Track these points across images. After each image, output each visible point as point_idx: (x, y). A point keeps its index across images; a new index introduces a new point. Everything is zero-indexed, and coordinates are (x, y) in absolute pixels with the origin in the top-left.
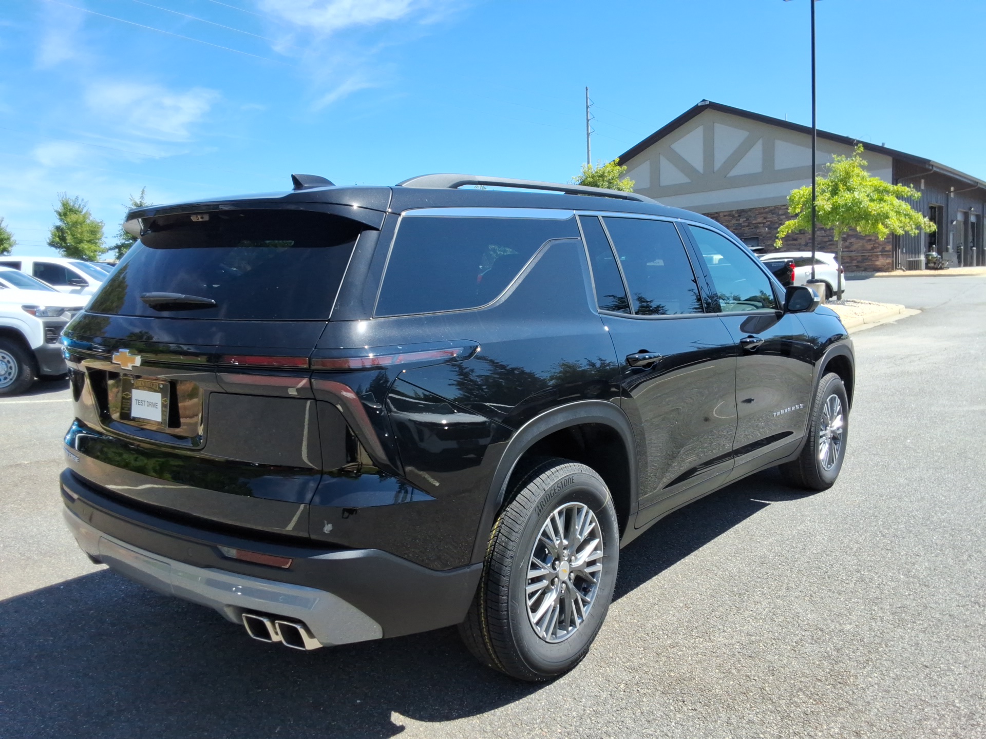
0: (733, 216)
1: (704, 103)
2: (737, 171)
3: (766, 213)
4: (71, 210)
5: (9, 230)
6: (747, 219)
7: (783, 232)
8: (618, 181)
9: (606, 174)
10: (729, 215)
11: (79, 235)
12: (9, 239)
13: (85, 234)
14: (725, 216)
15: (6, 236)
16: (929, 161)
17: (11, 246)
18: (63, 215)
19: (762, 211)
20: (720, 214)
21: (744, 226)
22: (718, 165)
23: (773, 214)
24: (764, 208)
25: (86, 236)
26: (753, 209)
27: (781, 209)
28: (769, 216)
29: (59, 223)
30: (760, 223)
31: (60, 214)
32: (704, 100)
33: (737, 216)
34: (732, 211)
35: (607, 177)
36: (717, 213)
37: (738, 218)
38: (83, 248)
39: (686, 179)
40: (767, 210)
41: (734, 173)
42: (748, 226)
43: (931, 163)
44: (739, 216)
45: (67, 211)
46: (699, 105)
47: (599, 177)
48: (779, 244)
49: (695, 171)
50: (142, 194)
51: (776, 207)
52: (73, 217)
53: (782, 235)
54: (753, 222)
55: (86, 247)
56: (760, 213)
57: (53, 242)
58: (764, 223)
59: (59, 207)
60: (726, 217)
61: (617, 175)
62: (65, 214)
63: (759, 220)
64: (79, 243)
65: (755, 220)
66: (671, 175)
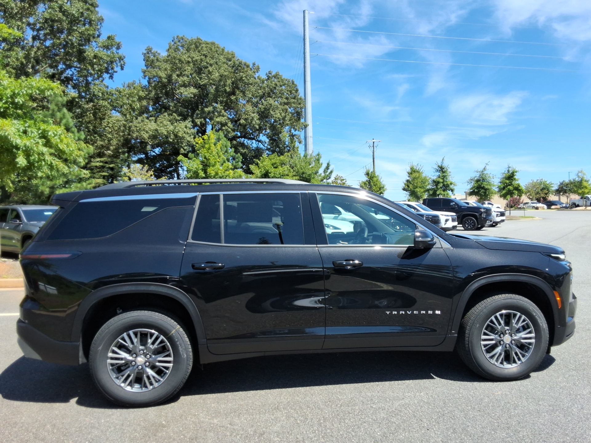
4: (414, 171)
5: (383, 183)
11: (416, 184)
12: (383, 187)
13: (419, 183)
15: (382, 186)
17: (384, 191)
18: (410, 174)
25: (419, 184)
29: (408, 178)
31: (409, 174)
38: (417, 191)
45: (413, 171)
50: (442, 161)
52: (414, 175)
55: (418, 190)
57: (404, 188)
59: (409, 170)
62: (411, 173)
64: (415, 189)
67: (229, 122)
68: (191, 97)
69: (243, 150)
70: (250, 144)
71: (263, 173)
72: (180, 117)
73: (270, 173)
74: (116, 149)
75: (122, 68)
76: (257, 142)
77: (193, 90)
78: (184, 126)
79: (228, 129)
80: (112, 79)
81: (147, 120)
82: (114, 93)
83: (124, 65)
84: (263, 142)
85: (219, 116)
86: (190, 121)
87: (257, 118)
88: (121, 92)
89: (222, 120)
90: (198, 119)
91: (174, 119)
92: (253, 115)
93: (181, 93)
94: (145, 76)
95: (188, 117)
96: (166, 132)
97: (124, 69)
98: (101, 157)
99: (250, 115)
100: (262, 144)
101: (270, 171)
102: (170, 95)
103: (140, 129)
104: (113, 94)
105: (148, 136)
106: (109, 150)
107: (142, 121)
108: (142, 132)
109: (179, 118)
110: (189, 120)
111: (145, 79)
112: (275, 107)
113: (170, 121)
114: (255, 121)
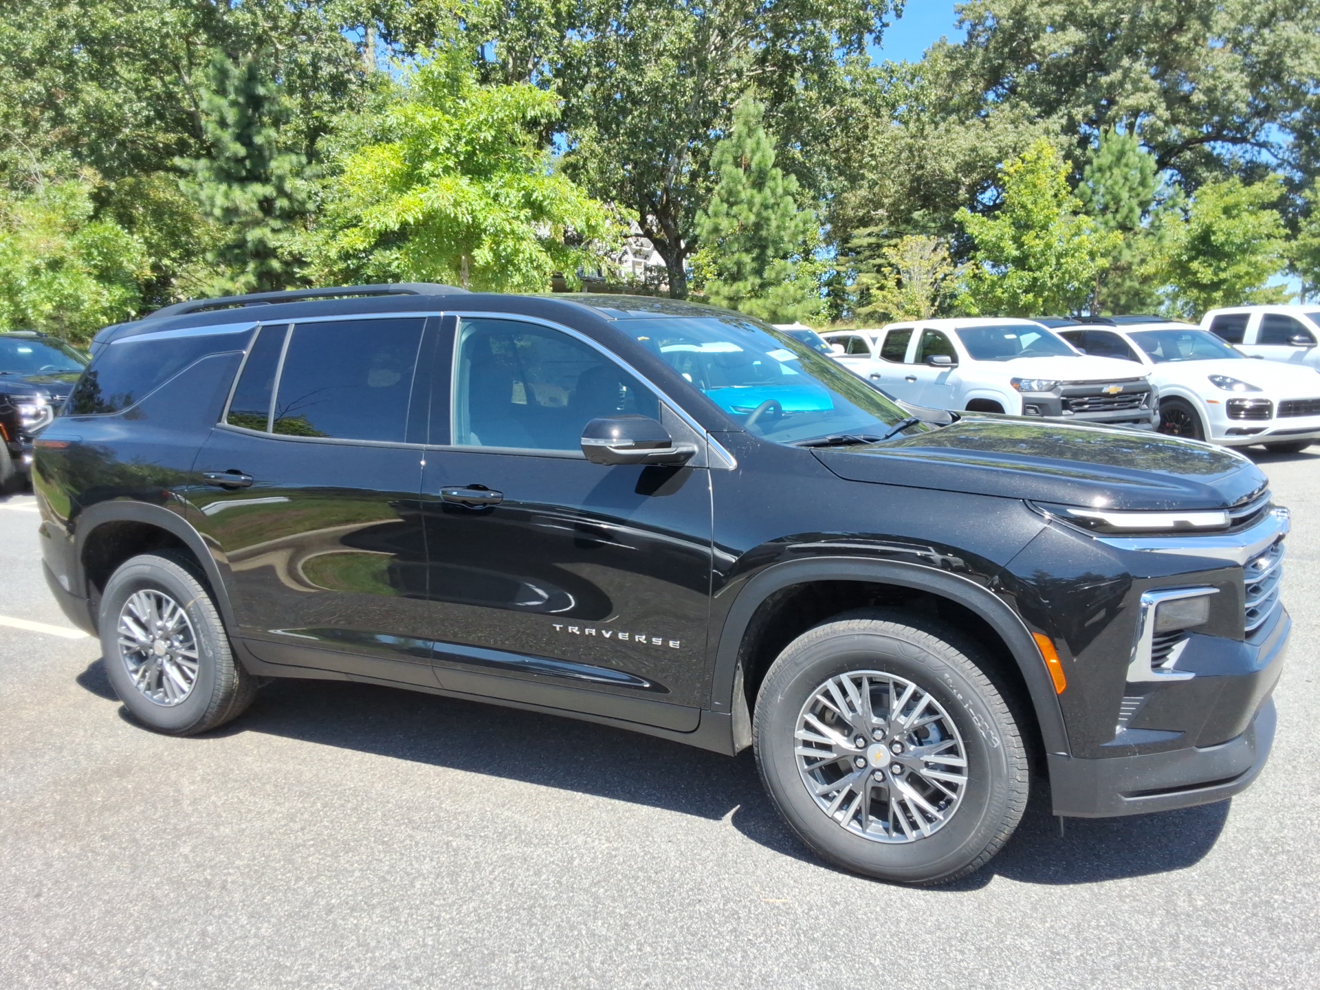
67: (1160, 103)
68: (1069, 55)
69: (1211, 172)
70: (1240, 154)
71: (1194, 234)
72: (1038, 109)
73: (1214, 233)
74: (892, 205)
75: (899, 16)
76: (1256, 148)
77: (1074, 35)
78: (1041, 130)
79: (1155, 122)
80: (879, 43)
81: (958, 128)
82: (876, 76)
83: (903, 5)
84: (1272, 146)
85: (1136, 89)
86: (1064, 114)
87: (1243, 84)
88: (893, 71)
89: (1141, 101)
90: (1080, 106)
91: (1024, 115)
92: (1228, 76)
93: (1044, 48)
94: (961, 22)
95: (1058, 106)
96: (997, 151)
97: (903, 14)
98: (865, 226)
99: (1219, 78)
100: (1269, 150)
101: (1214, 229)
102: (1021, 56)
103: (940, 150)
104: (874, 79)
105: (954, 166)
106: (882, 206)
107: (948, 131)
108: (943, 158)
109: (1033, 112)
110: (1060, 114)
111: (961, 28)
112: (1300, 45)
113: (1013, 122)
114: (1236, 92)
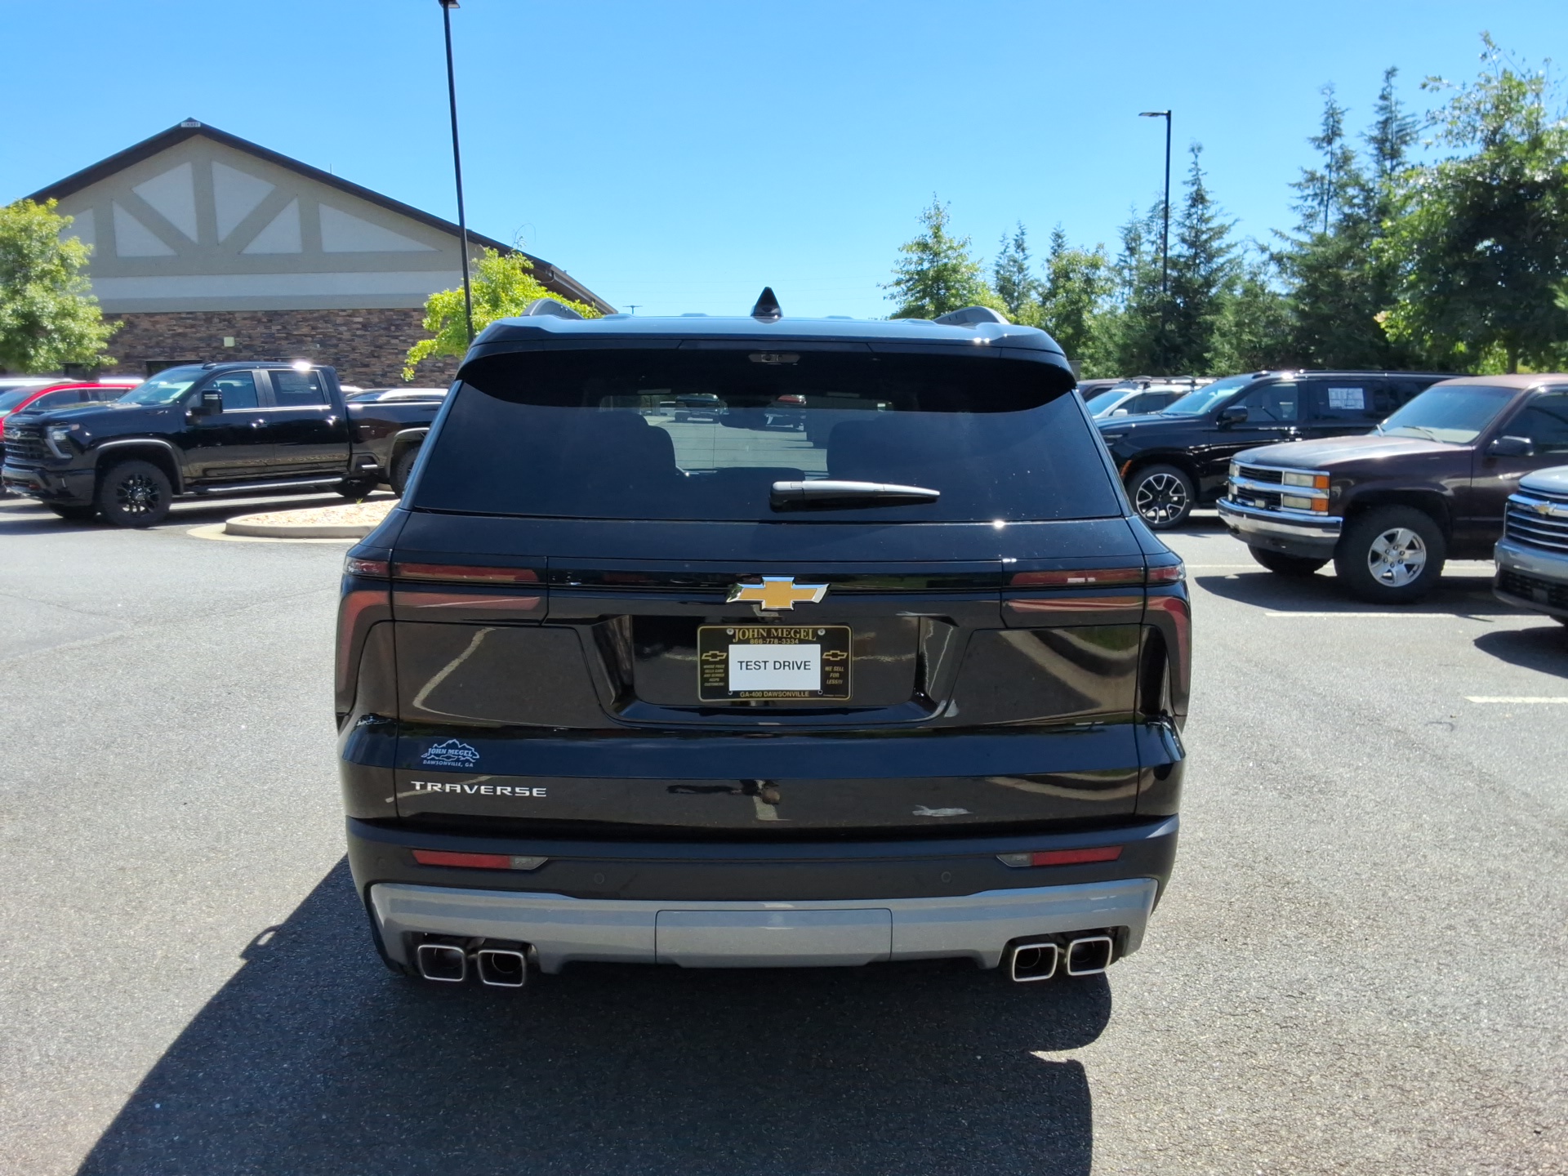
0: (259, 321)
1: (190, 125)
2: (260, 245)
3: (316, 319)
6: (284, 328)
7: (415, 356)
8: (58, 242)
9: (35, 227)
10: (252, 318)
14: (245, 319)
16: (549, 265)
19: (309, 316)
20: (237, 315)
21: (280, 339)
22: (224, 230)
23: (326, 322)
24: (311, 312)
26: (292, 311)
27: (338, 315)
28: (321, 324)
30: (306, 336)
32: (190, 120)
33: (265, 320)
34: (256, 312)
35: (36, 231)
36: (229, 313)
37: (269, 324)
39: (167, 251)
40: (315, 315)
41: (254, 247)
42: (286, 338)
43: (552, 268)
44: (270, 321)
46: (183, 125)
47: (22, 230)
48: (409, 374)
49: (180, 236)
51: (330, 312)
53: (413, 361)
54: (295, 333)
56: (305, 320)
58: (313, 336)
60: (246, 322)
61: (56, 230)
63: (305, 330)
65: (297, 329)
66: (134, 239)
